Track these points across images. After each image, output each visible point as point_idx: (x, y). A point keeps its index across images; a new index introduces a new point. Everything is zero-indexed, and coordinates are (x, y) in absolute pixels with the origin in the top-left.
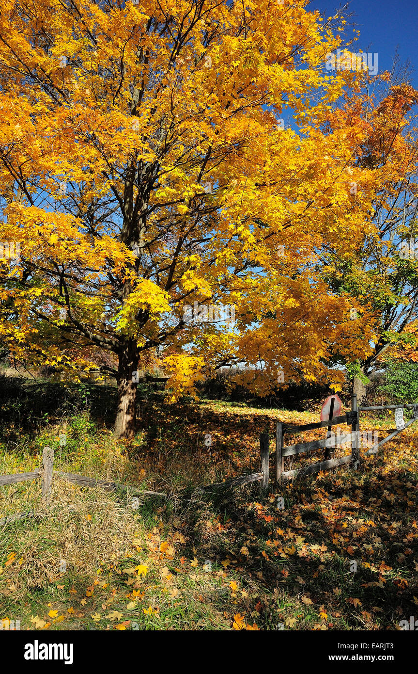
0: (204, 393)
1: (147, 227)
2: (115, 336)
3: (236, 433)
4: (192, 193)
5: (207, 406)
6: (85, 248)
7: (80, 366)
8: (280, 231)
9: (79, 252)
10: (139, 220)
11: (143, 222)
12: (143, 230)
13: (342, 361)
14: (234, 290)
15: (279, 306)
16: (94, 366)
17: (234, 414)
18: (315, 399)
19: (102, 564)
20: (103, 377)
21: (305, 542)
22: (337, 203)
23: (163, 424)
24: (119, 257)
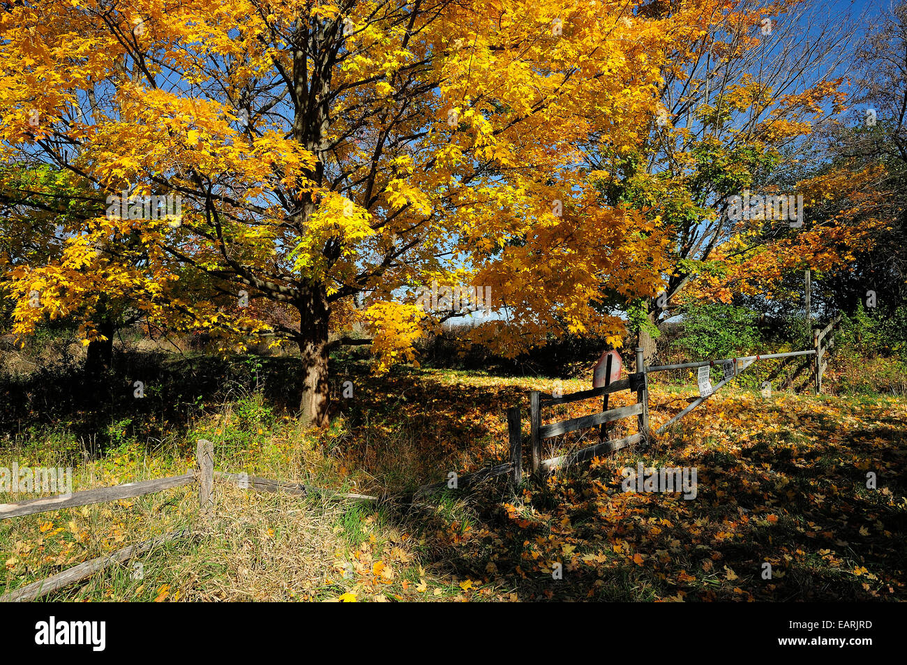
0: (426, 360)
1: (331, 121)
2: (294, 283)
3: (473, 412)
4: (395, 64)
5: (432, 377)
6: (239, 150)
7: (245, 328)
8: (527, 116)
9: (231, 156)
10: (318, 109)
11: (324, 113)
12: (325, 125)
13: (622, 305)
14: (463, 205)
15: (528, 228)
16: (266, 327)
17: (470, 386)
18: (584, 362)
19: (292, 595)
20: (279, 341)
21: (575, 551)
22: (610, 70)
23: (369, 405)
24: (291, 161)
